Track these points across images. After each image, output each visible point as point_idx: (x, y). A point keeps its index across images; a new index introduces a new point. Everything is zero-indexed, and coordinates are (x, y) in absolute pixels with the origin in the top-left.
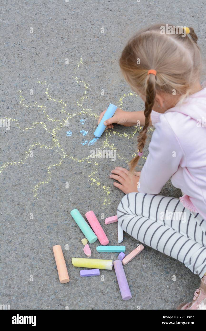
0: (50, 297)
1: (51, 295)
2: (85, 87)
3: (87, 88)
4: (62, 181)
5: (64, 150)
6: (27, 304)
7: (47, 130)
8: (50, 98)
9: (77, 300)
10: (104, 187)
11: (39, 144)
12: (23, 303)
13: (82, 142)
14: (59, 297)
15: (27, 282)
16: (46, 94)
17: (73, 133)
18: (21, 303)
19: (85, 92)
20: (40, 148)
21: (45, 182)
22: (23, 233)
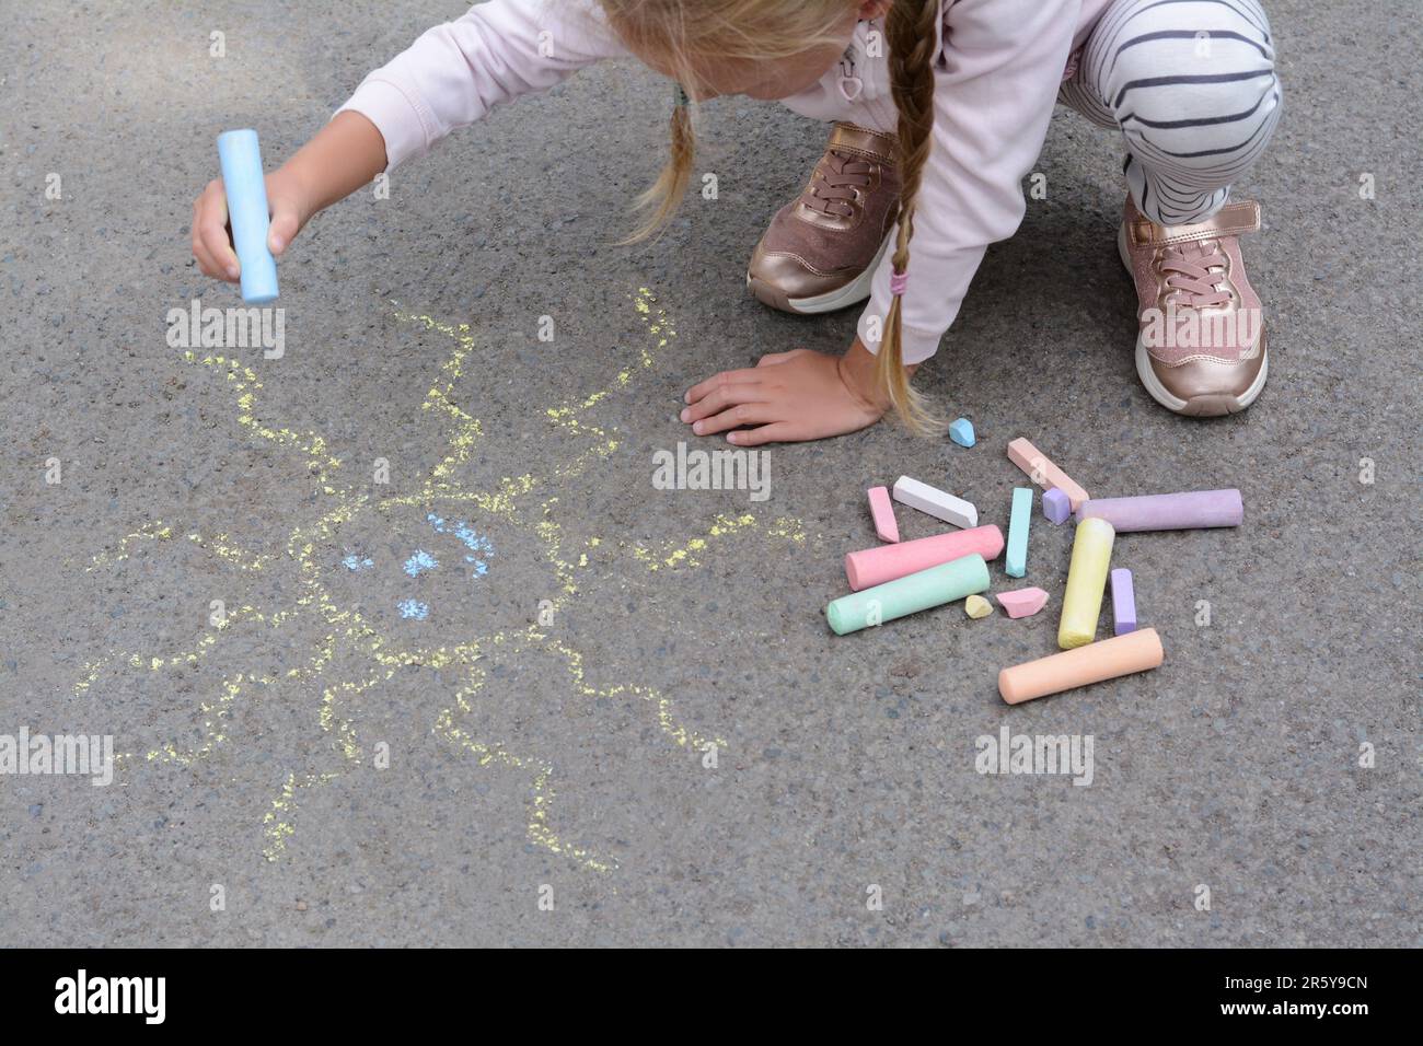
0: (1223, 733)
1: (1213, 730)
2: (162, 539)
3: (167, 529)
4: (666, 654)
5: (502, 634)
6: (1252, 806)
7: (371, 683)
8: (192, 657)
9: (1237, 657)
10: (715, 531)
11: (449, 714)
12: (1249, 817)
13: (467, 574)
14: (1219, 706)
15: (1150, 799)
16: (162, 669)
17: (414, 597)
18: (1248, 822)
19: (193, 537)
20: (470, 712)
21: (662, 707)
22: (917, 798)
